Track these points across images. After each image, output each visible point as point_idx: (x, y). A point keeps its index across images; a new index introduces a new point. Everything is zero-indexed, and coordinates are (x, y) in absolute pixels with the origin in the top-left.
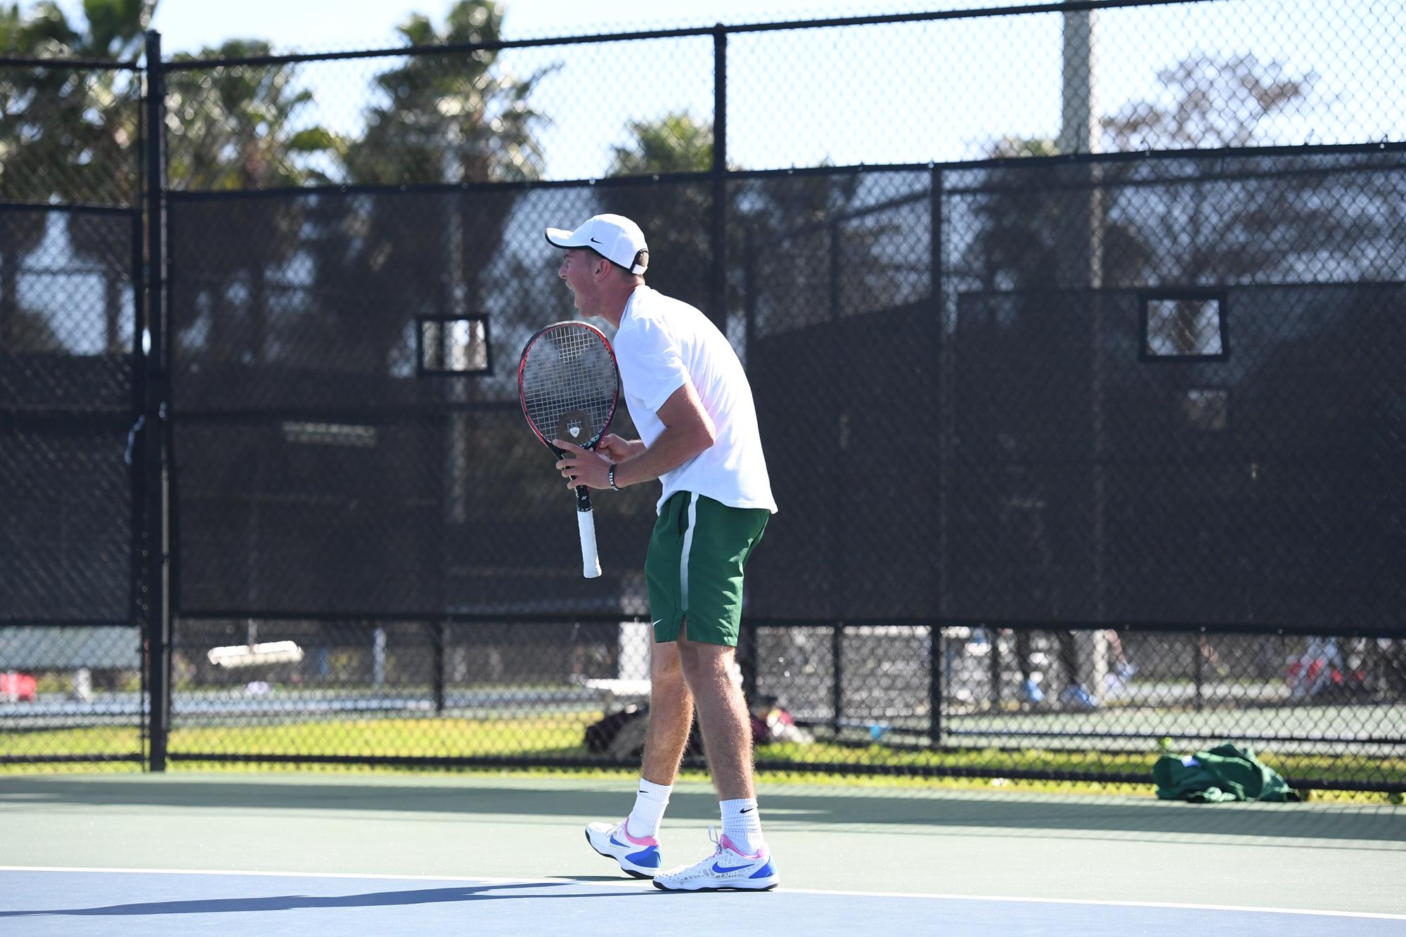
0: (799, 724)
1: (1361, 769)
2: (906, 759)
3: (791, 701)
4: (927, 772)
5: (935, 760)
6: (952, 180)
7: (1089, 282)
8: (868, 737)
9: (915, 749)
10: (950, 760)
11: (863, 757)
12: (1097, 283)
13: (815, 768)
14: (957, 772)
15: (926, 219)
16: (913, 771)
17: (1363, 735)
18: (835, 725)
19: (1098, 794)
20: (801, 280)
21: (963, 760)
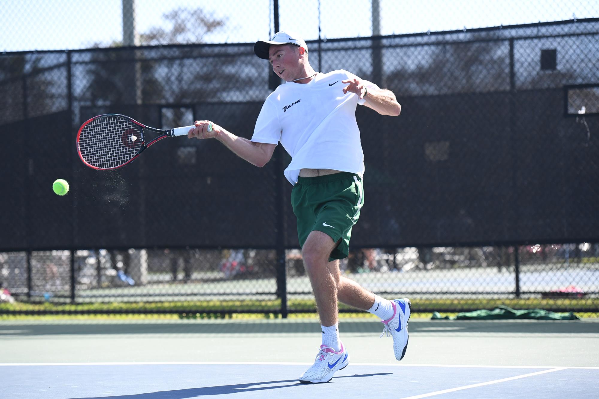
0: (12, 295)
1: (253, 305)
2: (60, 308)
3: (9, 284)
4: (70, 313)
5: (73, 308)
6: (75, 57)
7: (135, 101)
8: (43, 299)
9: (65, 304)
10: (80, 308)
11: (42, 308)
12: (139, 102)
13: (20, 313)
14: (83, 313)
15: (65, 73)
16: (64, 312)
17: (254, 291)
18: (28, 295)
19: (144, 319)
20: (10, 101)
21: (86, 308)
